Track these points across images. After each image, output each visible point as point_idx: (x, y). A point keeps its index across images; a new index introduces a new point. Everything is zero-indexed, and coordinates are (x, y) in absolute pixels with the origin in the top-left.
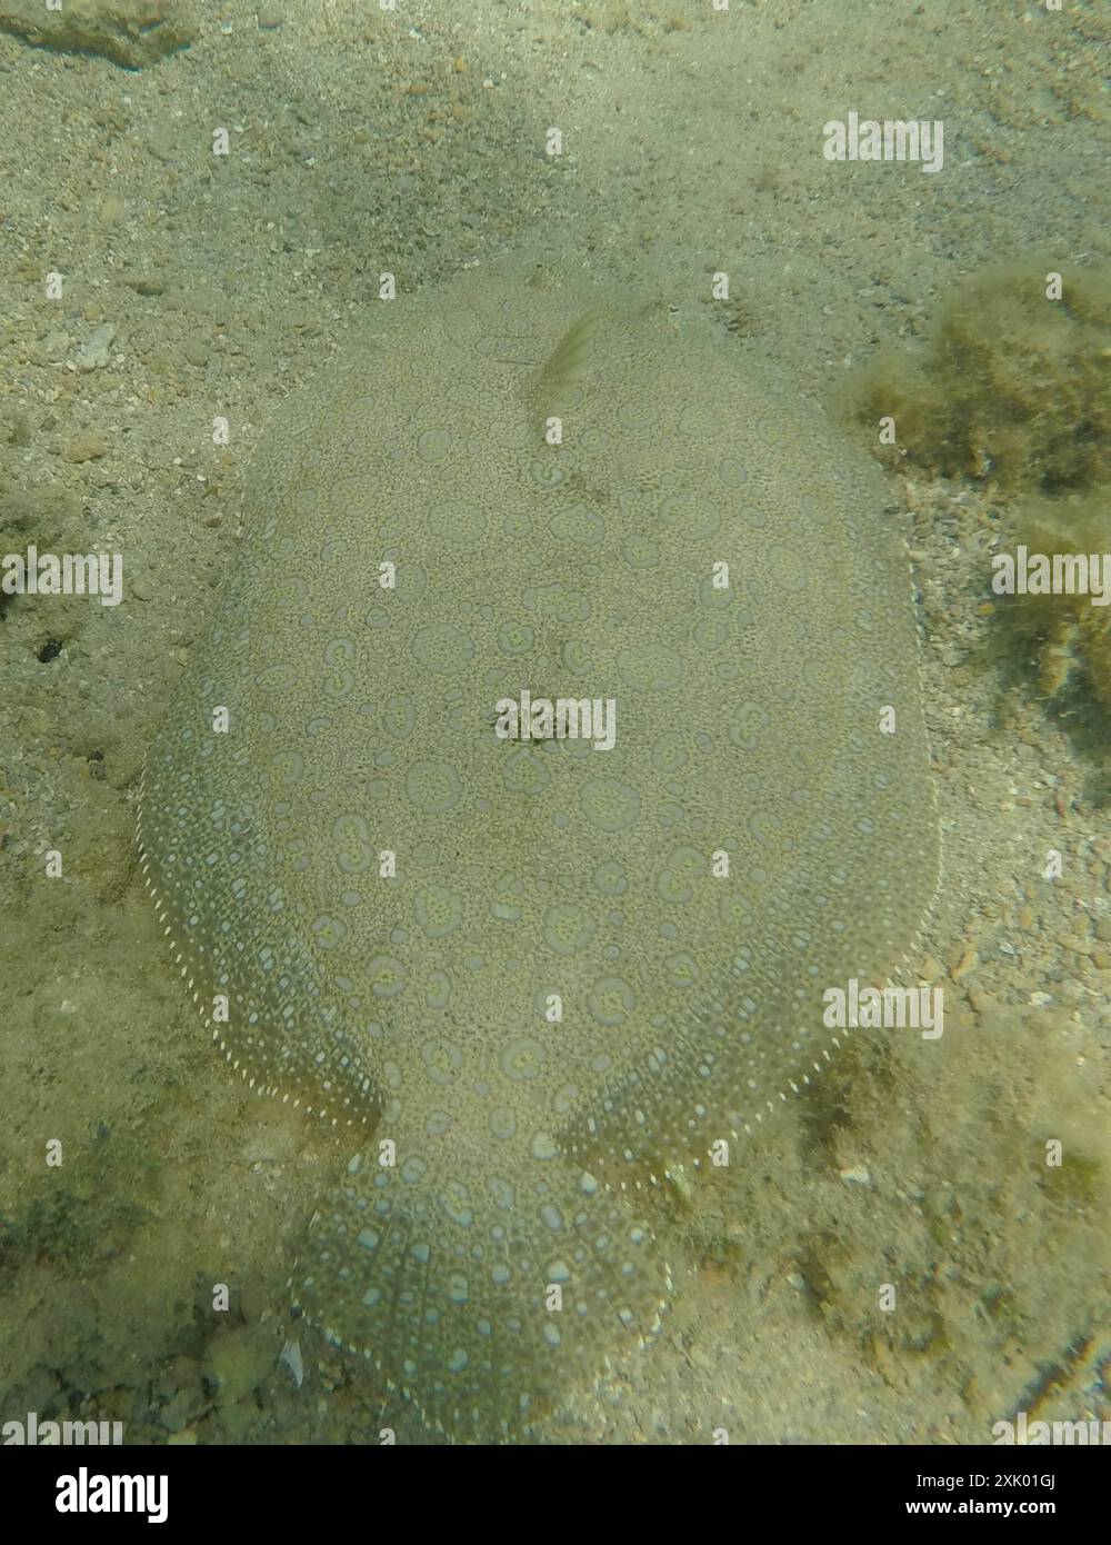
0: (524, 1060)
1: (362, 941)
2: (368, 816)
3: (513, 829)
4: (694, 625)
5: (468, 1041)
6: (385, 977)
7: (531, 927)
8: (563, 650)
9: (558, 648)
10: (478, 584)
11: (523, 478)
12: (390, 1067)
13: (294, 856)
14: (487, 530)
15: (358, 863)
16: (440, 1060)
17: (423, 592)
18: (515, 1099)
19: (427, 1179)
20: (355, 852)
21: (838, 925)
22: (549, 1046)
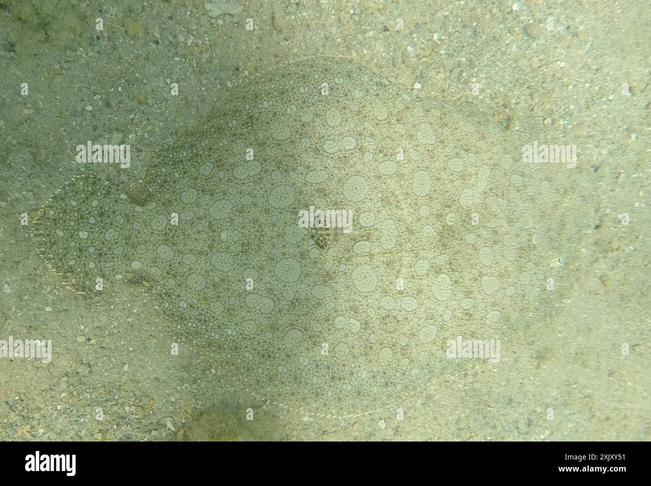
0: (165, 253)
1: (203, 183)
2: (261, 173)
3: (264, 233)
4: (391, 295)
5: (168, 231)
6: (189, 196)
7: (219, 247)
8: (365, 240)
9: (365, 238)
10: (393, 198)
11: (446, 209)
12: (154, 204)
13: (239, 147)
14: (420, 198)
15: (238, 174)
16: (159, 222)
17: (384, 175)
18: (150, 252)
19: (118, 224)
20: (243, 171)
21: (260, 370)
22: (173, 261)
